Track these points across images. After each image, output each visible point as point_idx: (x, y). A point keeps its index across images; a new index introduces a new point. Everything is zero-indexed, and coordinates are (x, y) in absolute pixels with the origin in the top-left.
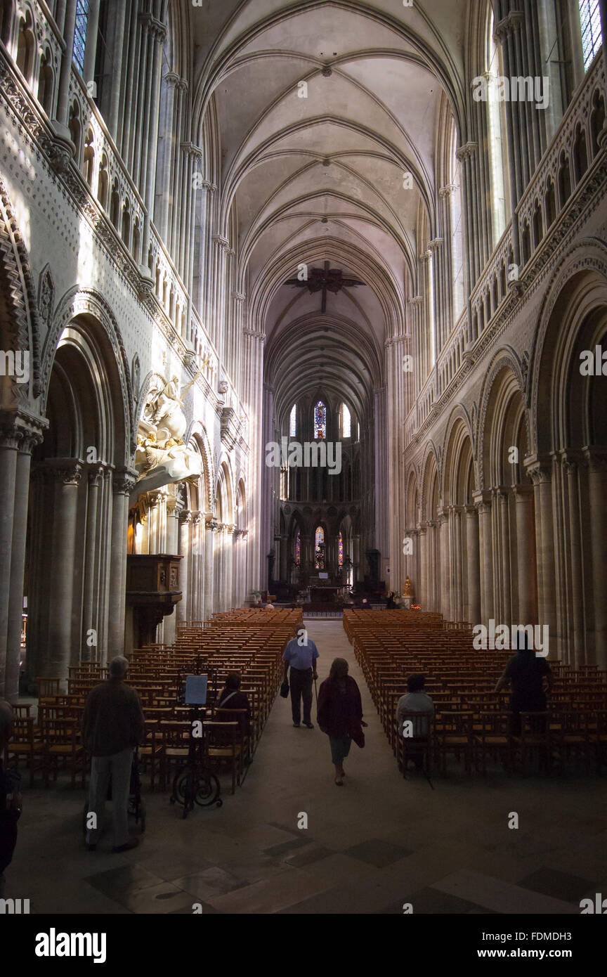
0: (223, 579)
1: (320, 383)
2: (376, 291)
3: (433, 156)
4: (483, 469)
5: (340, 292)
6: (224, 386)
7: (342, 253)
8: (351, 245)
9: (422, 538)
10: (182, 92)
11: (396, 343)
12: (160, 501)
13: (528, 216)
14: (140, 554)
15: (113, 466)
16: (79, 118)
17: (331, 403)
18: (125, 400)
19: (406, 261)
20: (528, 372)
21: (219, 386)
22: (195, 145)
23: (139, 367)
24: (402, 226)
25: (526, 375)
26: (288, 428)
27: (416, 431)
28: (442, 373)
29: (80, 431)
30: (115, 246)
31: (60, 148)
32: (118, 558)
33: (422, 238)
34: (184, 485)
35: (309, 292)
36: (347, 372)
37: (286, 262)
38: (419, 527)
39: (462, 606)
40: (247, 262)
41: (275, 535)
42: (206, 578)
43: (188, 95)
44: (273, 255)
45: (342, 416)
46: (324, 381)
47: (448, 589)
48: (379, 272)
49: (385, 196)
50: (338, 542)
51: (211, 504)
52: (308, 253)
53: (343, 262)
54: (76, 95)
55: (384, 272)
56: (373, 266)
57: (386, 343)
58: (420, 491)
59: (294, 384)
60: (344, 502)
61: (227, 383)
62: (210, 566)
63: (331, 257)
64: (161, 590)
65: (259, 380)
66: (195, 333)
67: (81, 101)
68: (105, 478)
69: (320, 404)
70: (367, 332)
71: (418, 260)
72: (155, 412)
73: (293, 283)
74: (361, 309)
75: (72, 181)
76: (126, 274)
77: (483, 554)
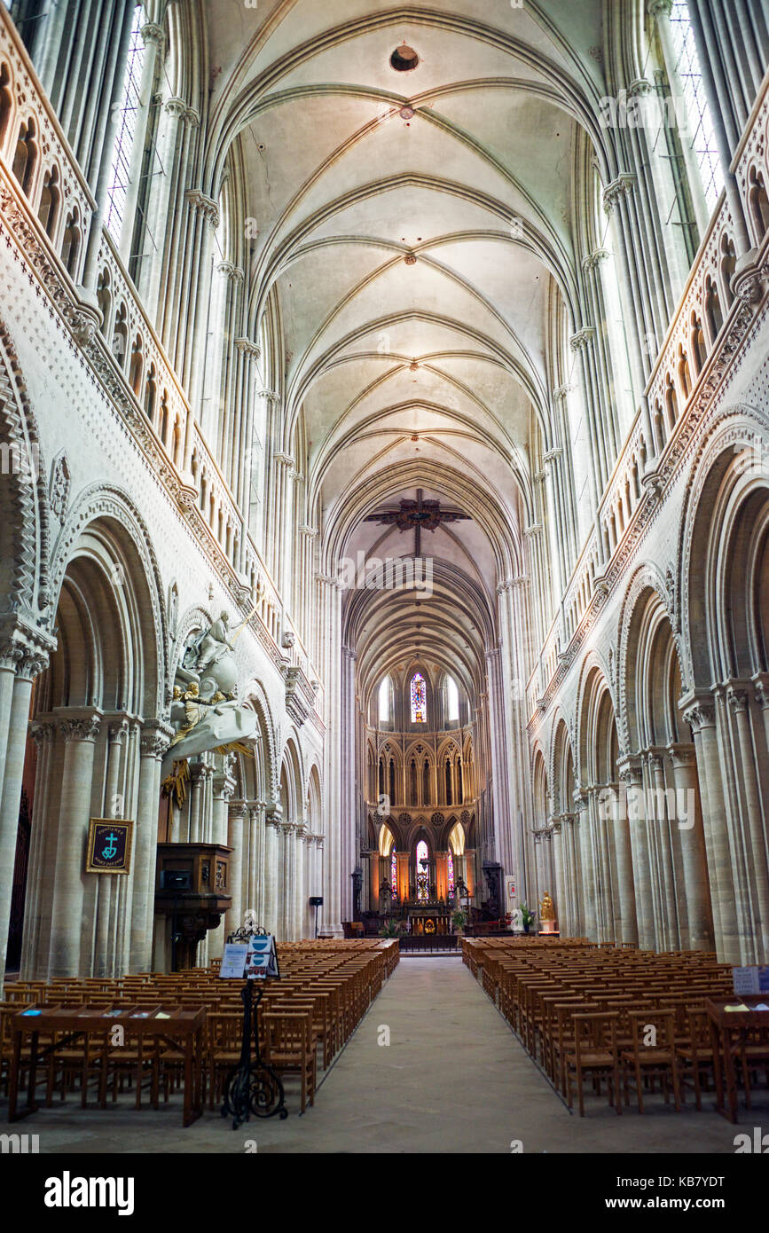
0: (291, 898)
1: (415, 651)
2: (482, 523)
3: (543, 353)
4: (628, 727)
5: (438, 529)
6: (290, 638)
7: (439, 479)
8: (448, 468)
9: (556, 838)
10: (237, 282)
11: (510, 588)
12: (204, 778)
13: (659, 396)
14: (177, 842)
15: (141, 718)
16: (109, 288)
17: (433, 675)
18: (159, 635)
19: (518, 483)
20: (675, 587)
21: (283, 639)
22: (252, 341)
23: (177, 595)
24: (510, 440)
25: (673, 590)
26: (376, 709)
27: (540, 696)
28: (569, 612)
29: (99, 673)
30: (150, 443)
31: (84, 315)
32: (144, 841)
33: (537, 454)
34: (235, 759)
35: (398, 530)
36: (451, 632)
37: (369, 491)
38: (551, 824)
39: (612, 921)
40: (319, 489)
41: (362, 850)
42: (267, 893)
43: (244, 286)
44: (352, 482)
45: (447, 693)
46: (422, 647)
47: (592, 899)
48: (485, 500)
49: (487, 404)
50: (446, 861)
51: (273, 791)
52: (397, 479)
53: (440, 489)
54: (108, 263)
55: (491, 499)
56: (477, 492)
57: (497, 588)
58: (550, 776)
59: (382, 652)
60: (453, 805)
61: (293, 634)
62: (272, 877)
63: (425, 484)
64: (203, 891)
65: (336, 639)
66: (250, 566)
67: (113, 270)
68: (130, 734)
69: (418, 678)
70: (475, 579)
71: (533, 481)
72: (199, 658)
73: (377, 519)
74: (465, 551)
75: (98, 357)
76: (163, 478)
77: (635, 841)
